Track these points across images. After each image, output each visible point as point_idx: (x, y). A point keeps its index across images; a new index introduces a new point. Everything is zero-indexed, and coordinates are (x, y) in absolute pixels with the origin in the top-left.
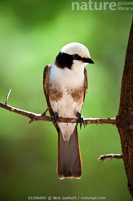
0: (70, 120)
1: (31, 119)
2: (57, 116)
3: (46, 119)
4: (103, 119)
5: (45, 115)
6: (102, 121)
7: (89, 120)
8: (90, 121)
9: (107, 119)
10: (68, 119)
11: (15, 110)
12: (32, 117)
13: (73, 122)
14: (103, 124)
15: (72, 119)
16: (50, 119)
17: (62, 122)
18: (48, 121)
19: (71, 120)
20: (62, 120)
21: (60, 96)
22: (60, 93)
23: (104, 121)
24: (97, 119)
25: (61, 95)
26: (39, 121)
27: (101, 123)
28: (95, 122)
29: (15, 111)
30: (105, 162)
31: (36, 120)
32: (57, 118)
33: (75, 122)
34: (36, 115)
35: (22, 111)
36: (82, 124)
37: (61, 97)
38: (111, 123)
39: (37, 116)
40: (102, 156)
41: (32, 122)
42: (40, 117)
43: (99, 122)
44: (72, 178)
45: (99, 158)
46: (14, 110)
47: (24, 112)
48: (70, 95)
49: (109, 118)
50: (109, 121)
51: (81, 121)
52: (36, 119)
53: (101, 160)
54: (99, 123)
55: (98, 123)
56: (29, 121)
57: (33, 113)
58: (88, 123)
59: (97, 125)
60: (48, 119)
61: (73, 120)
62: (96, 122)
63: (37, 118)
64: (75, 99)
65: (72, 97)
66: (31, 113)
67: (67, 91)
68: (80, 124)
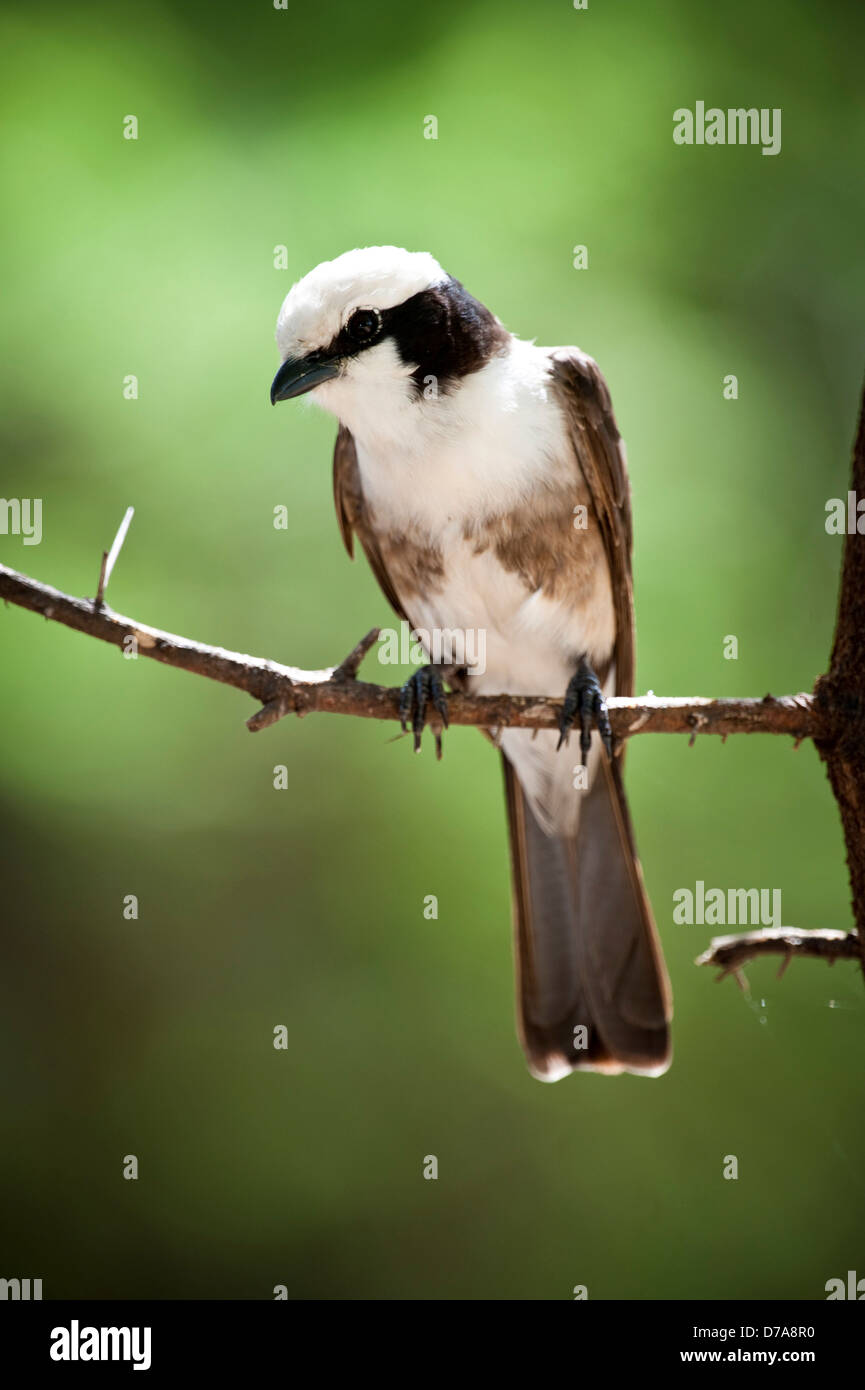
0: (513, 711)
1: (257, 706)
2: (430, 687)
3: (361, 700)
4: (732, 700)
5: (353, 676)
6: (724, 718)
7: (639, 711)
8: (644, 718)
9: (759, 700)
10: (503, 700)
11: (159, 642)
12: (268, 690)
13: (536, 724)
14: (731, 737)
15: (531, 701)
16: (389, 705)
17: (466, 722)
18: (375, 715)
19: (521, 709)
20: (461, 706)
21: (430, 569)
22: (427, 553)
23: (734, 715)
24: (691, 701)
25: (432, 563)
26: (313, 717)
27: (718, 731)
28: (680, 723)
29: (160, 651)
30: (746, 983)
31: (297, 709)
32: (431, 697)
33: (551, 724)
34: (297, 675)
35: (203, 647)
36: (596, 735)
37: (439, 571)
38: (781, 729)
39: (304, 686)
40: (721, 942)
41: (270, 722)
42: (320, 692)
43: (702, 719)
44: (613, 1069)
45: (707, 956)
46: (151, 644)
47: (216, 658)
48: (490, 554)
49: (768, 700)
50: (767, 717)
51: (588, 719)
52: (292, 704)
53: (718, 970)
54: (706, 728)
55: (701, 730)
56: (247, 719)
57: (276, 667)
58: (637, 731)
59: (692, 741)
60: (375, 703)
61: (535, 712)
62: (684, 720)
63: (303, 699)
64: (531, 578)
65: (508, 569)
66: (258, 662)
67: (468, 535)
68: (582, 737)
